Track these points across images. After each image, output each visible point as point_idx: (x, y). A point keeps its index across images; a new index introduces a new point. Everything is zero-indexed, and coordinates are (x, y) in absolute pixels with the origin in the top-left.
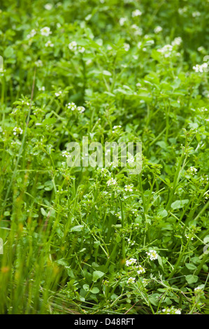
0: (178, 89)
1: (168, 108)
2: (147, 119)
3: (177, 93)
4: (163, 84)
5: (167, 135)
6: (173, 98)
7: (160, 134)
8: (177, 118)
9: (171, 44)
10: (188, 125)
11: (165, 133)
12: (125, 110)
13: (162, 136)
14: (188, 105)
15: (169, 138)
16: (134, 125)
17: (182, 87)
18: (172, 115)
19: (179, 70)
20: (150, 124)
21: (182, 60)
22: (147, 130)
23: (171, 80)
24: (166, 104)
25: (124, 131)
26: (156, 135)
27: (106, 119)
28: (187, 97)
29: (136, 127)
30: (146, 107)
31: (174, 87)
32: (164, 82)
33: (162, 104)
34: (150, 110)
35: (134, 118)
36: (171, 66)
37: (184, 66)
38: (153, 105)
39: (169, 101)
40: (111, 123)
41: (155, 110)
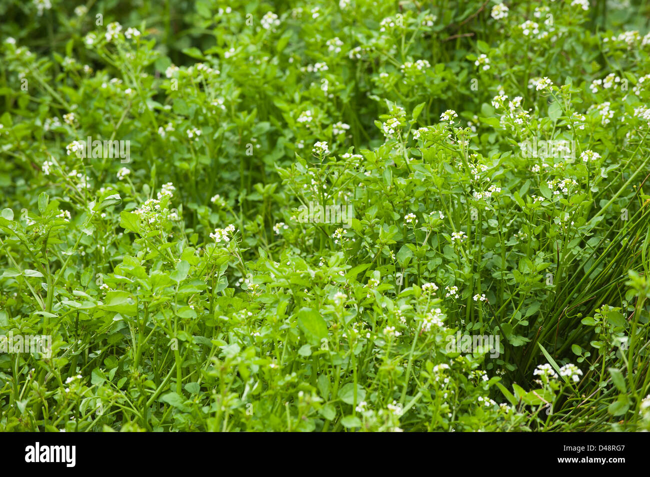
0: (187, 282)
1: (173, 322)
2: (133, 353)
3: (186, 291)
4: (154, 278)
5: (179, 379)
6: (180, 302)
7: (165, 379)
8: (195, 340)
9: (155, 197)
10: (220, 351)
11: (174, 375)
12: (84, 341)
13: (169, 381)
14: (212, 311)
15: (184, 383)
16: (108, 370)
17: (195, 277)
18: (184, 335)
19: (181, 244)
20: (140, 363)
21: (182, 225)
22: (136, 375)
23: (169, 267)
24: (168, 315)
25: (89, 384)
26: (158, 381)
27: (47, 367)
28: (207, 295)
29: (113, 372)
30: (126, 330)
31: (179, 280)
32: (156, 272)
33: (159, 317)
34: (137, 332)
35: (105, 355)
36: (164, 240)
37: (188, 236)
38: (142, 322)
39: (172, 309)
40: (58, 373)
41: (147, 332)
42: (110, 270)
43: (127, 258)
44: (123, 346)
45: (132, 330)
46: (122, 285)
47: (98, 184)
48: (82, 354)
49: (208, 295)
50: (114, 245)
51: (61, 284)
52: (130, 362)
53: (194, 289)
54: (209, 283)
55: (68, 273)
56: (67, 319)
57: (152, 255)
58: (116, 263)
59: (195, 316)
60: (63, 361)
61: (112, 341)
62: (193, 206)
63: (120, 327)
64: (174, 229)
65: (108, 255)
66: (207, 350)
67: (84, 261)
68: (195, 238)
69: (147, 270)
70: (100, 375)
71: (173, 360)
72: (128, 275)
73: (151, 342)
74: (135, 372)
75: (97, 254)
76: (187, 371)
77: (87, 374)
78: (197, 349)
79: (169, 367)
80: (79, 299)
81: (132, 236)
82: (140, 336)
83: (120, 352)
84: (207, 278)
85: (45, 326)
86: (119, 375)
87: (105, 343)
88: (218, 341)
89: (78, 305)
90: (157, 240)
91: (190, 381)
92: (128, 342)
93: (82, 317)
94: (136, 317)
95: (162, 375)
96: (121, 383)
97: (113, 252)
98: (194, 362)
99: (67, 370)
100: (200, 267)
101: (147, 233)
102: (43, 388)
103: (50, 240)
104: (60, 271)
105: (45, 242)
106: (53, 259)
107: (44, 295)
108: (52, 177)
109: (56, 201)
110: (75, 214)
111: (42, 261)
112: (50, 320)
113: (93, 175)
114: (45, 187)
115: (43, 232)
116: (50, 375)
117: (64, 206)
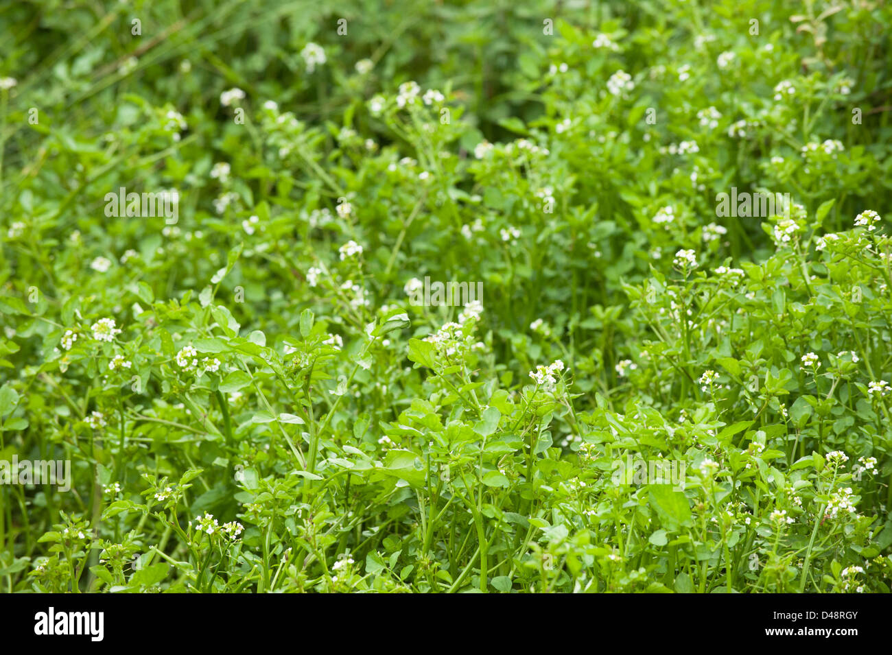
42: (393, 417)
43: (416, 401)
44: (408, 522)
45: (421, 502)
46: (408, 439)
47: (380, 300)
48: (353, 531)
49: (525, 455)
50: (400, 384)
51: (327, 434)
52: (418, 544)
53: (505, 447)
54: (527, 440)
55: (337, 419)
56: (334, 482)
57: (450, 398)
58: (401, 408)
59: (506, 483)
60: (328, 540)
61: (394, 515)
62: (505, 334)
63: (405, 496)
64: (480, 365)
65: (390, 397)
66: (522, 531)
67: (359, 404)
68: (508, 378)
69: (443, 420)
70: (378, 561)
71: (475, 545)
72: (418, 425)
73: (446, 518)
74: (424, 557)
75: (375, 396)
76: (494, 560)
77: (360, 558)
78: (508, 530)
79: (470, 553)
80: (351, 456)
81: (423, 373)
82: (431, 508)
83: (404, 530)
84: (524, 433)
85: (306, 491)
86: (402, 562)
87: (384, 517)
88: (537, 520)
89: (348, 465)
90: (457, 379)
91: (497, 573)
92: (415, 517)
93: (355, 481)
94: (427, 484)
95: (460, 564)
96: (405, 573)
97: (397, 393)
98: (503, 548)
99: (332, 552)
100: (515, 418)
101: (443, 370)
102: (302, 575)
103: (314, 375)
104: (327, 417)
105: (308, 377)
106: (318, 400)
107: (306, 449)
108: (319, 290)
109: (323, 321)
110: (348, 340)
111: (304, 402)
112: (312, 483)
113: (372, 288)
114: (310, 303)
115: (305, 363)
116: (311, 558)
117: (333, 329)
